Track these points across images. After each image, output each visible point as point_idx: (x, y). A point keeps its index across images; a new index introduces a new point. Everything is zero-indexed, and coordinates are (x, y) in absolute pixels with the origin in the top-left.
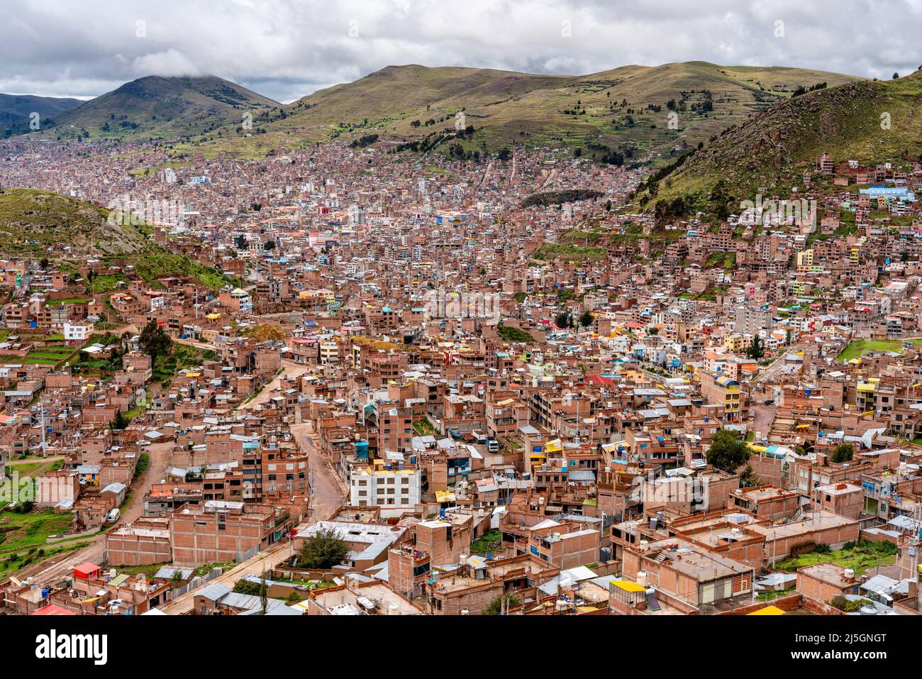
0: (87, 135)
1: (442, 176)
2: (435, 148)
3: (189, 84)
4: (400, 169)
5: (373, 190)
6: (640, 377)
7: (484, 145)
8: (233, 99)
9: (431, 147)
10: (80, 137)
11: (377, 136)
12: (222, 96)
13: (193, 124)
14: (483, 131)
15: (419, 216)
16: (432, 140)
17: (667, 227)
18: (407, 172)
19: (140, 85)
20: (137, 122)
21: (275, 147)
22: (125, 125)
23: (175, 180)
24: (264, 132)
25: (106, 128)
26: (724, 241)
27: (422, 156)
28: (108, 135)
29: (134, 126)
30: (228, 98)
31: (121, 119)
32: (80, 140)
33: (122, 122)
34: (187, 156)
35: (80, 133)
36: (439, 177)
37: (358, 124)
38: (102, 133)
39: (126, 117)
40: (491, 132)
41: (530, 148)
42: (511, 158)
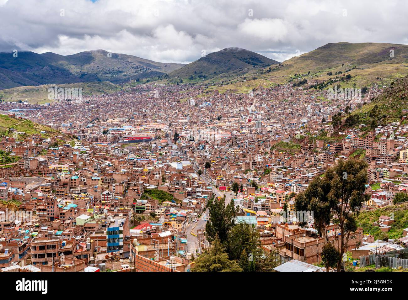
0: (182, 82)
1: (324, 102)
2: (326, 87)
3: (234, 55)
4: (304, 98)
5: (284, 109)
6: (179, 226)
7: (355, 85)
8: (256, 63)
9: (324, 86)
10: (178, 83)
11: (307, 81)
12: (251, 61)
13: (231, 76)
14: (357, 77)
15: (293, 124)
16: (326, 83)
17: (340, 133)
18: (306, 100)
19: (211, 57)
20: (206, 75)
21: (256, 87)
22: (200, 76)
23: (194, 104)
24: (256, 79)
25: (191, 78)
26: (366, 142)
27: (318, 91)
28: (191, 82)
29: (205, 77)
30: (253, 62)
31: (199, 73)
32: (178, 84)
33: (199, 75)
34: (210, 92)
35: (179, 81)
36: (323, 103)
37: (304, 74)
38: (189, 80)
39: (202, 73)
40: (361, 78)
41: (381, 86)
42: (368, 92)
